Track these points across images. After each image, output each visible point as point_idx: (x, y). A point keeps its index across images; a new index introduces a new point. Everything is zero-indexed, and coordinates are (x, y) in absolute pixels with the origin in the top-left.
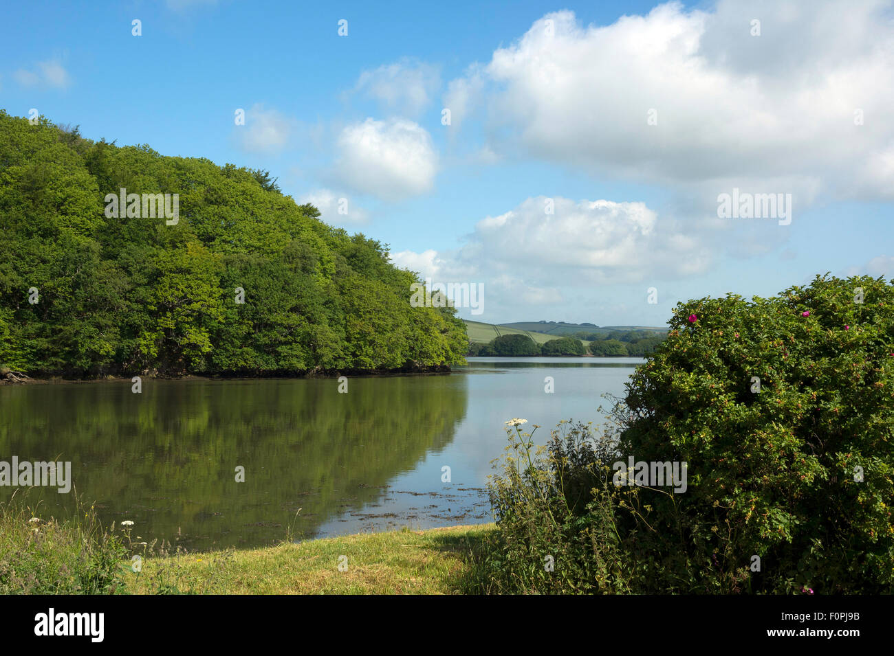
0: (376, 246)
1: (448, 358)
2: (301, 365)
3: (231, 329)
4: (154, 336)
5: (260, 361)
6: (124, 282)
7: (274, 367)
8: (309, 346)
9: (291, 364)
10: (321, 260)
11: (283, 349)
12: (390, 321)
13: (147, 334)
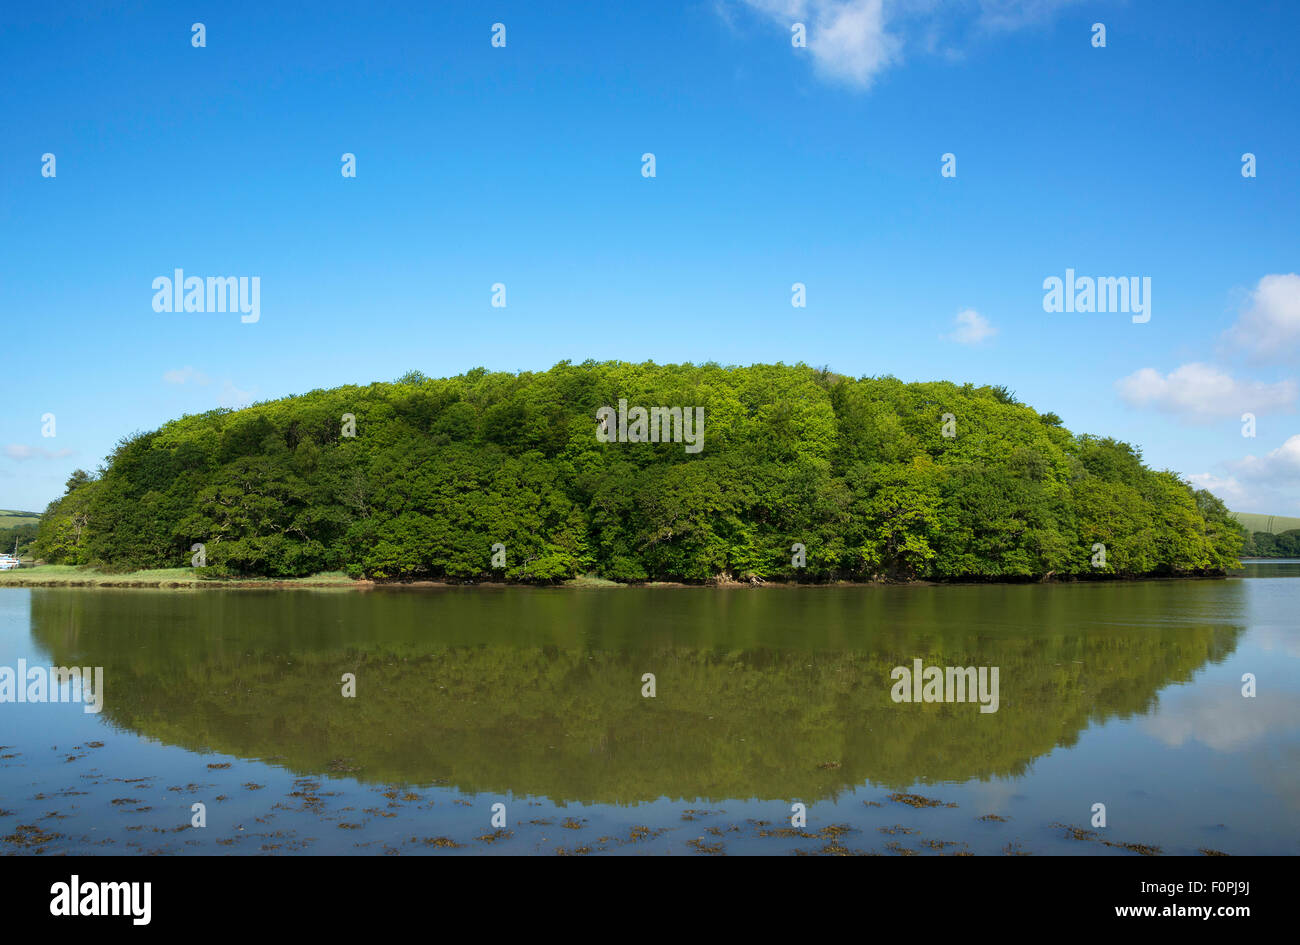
0: (1126, 448)
1: (1214, 562)
2: (1026, 571)
3: (951, 536)
4: (875, 544)
5: (982, 567)
6: (847, 496)
7: (998, 572)
8: (1035, 552)
9: (1015, 569)
10: (1053, 465)
11: (1008, 555)
12: (1129, 524)
13: (868, 542)
